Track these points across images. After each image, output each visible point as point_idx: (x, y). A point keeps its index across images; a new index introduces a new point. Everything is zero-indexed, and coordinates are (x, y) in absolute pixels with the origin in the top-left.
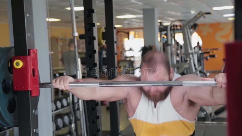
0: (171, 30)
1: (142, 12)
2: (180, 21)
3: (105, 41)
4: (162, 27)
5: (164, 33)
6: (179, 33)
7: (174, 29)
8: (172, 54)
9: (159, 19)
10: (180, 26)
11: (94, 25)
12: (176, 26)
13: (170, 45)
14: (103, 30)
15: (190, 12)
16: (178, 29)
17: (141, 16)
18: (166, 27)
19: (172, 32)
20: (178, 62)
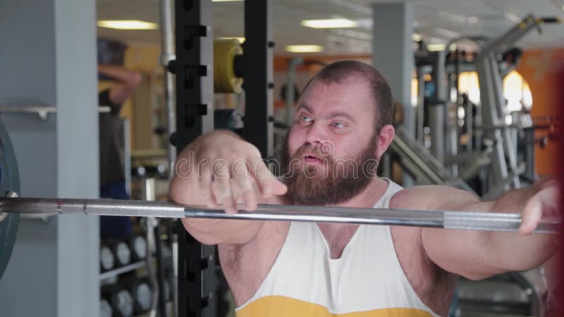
0: (447, 62)
1: (369, 11)
2: (475, 39)
3: (241, 81)
4: (424, 54)
5: (428, 69)
6: (469, 71)
7: (456, 61)
8: (446, 129)
9: (416, 31)
10: (475, 55)
11: (202, 31)
12: (464, 53)
13: (443, 103)
14: (236, 50)
15: (501, 17)
16: (466, 63)
17: (368, 23)
18: (436, 54)
19: (451, 68)
20: (462, 148)
